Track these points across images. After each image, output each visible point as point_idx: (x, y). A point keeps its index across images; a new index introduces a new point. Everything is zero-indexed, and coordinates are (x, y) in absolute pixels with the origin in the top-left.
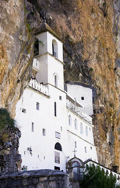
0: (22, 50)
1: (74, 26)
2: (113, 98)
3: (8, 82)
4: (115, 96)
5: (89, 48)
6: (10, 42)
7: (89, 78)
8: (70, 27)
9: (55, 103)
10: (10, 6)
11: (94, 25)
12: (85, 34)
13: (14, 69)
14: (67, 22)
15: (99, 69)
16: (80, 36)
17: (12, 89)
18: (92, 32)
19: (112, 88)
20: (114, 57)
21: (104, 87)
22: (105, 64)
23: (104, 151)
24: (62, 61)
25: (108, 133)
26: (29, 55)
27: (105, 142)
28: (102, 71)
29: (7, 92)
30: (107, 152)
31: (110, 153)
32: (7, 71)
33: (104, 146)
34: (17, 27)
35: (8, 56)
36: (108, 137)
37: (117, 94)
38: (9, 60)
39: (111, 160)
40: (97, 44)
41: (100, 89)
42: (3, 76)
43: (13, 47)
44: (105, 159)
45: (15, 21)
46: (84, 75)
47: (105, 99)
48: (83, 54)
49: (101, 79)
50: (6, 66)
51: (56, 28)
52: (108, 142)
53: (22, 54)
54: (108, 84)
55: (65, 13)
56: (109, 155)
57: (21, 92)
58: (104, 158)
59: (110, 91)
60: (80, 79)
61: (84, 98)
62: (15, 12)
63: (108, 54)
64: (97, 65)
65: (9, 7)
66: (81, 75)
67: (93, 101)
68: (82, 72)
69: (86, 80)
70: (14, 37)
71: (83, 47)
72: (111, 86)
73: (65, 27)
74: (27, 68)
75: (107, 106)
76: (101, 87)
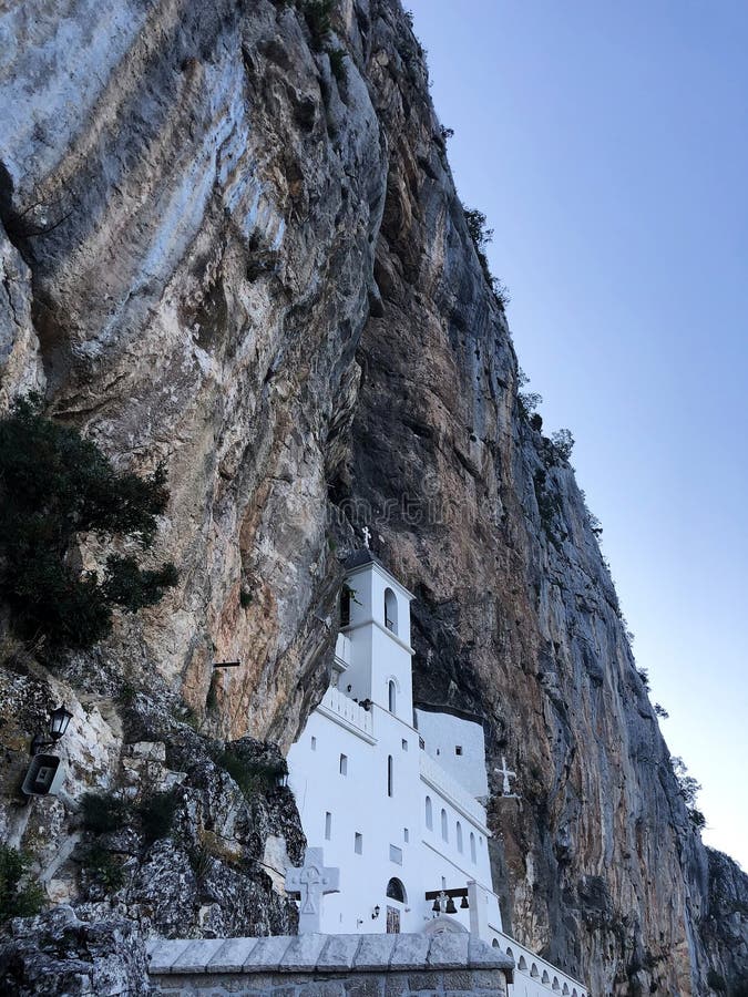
0: (314, 602)
1: (436, 560)
2: (539, 755)
3: (273, 686)
4: (542, 749)
5: (475, 616)
6: (288, 578)
7: (476, 696)
8: (426, 563)
9: (390, 757)
10: (296, 494)
11: (483, 562)
12: (462, 582)
13: (292, 651)
14: (419, 550)
15: (499, 671)
16: (451, 585)
17: (280, 707)
18: (480, 579)
19: (534, 727)
20: (535, 644)
21: (514, 720)
22: (514, 662)
23: (521, 911)
24: (409, 644)
25: (530, 853)
26: (328, 620)
27: (521, 882)
28: (507, 677)
29: (270, 714)
30: (529, 914)
31: (535, 917)
32: (273, 655)
33: (520, 893)
34: (307, 541)
35: (280, 614)
36: (530, 868)
37: (547, 745)
38: (281, 624)
39: (541, 939)
40: (492, 608)
41: (503, 727)
42: (263, 668)
43: (294, 592)
44: (525, 937)
45: (304, 528)
46: (462, 685)
47: (518, 755)
48: (459, 630)
49: (505, 700)
50: (272, 641)
51: (392, 562)
52: (531, 883)
53: (313, 612)
54: (524, 714)
55: (414, 529)
56: (535, 922)
57: (303, 721)
58: (520, 931)
59: (531, 735)
60: (452, 696)
61: (464, 751)
62: (304, 505)
63: (520, 634)
64: (495, 662)
65: (292, 496)
66: (453, 685)
67: (487, 760)
68: (456, 678)
69: (468, 700)
70: (298, 567)
71: (457, 612)
72: (531, 720)
73: (415, 562)
74: (322, 653)
75: (524, 777)
76: (507, 721)
